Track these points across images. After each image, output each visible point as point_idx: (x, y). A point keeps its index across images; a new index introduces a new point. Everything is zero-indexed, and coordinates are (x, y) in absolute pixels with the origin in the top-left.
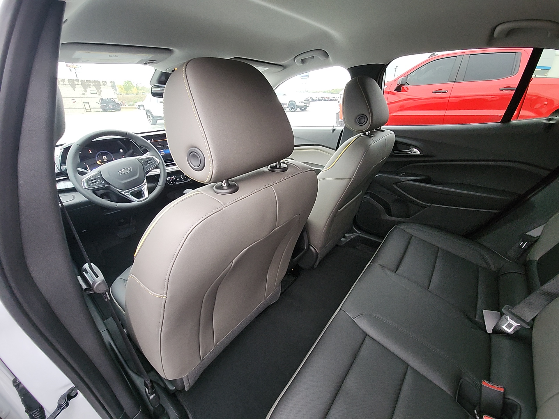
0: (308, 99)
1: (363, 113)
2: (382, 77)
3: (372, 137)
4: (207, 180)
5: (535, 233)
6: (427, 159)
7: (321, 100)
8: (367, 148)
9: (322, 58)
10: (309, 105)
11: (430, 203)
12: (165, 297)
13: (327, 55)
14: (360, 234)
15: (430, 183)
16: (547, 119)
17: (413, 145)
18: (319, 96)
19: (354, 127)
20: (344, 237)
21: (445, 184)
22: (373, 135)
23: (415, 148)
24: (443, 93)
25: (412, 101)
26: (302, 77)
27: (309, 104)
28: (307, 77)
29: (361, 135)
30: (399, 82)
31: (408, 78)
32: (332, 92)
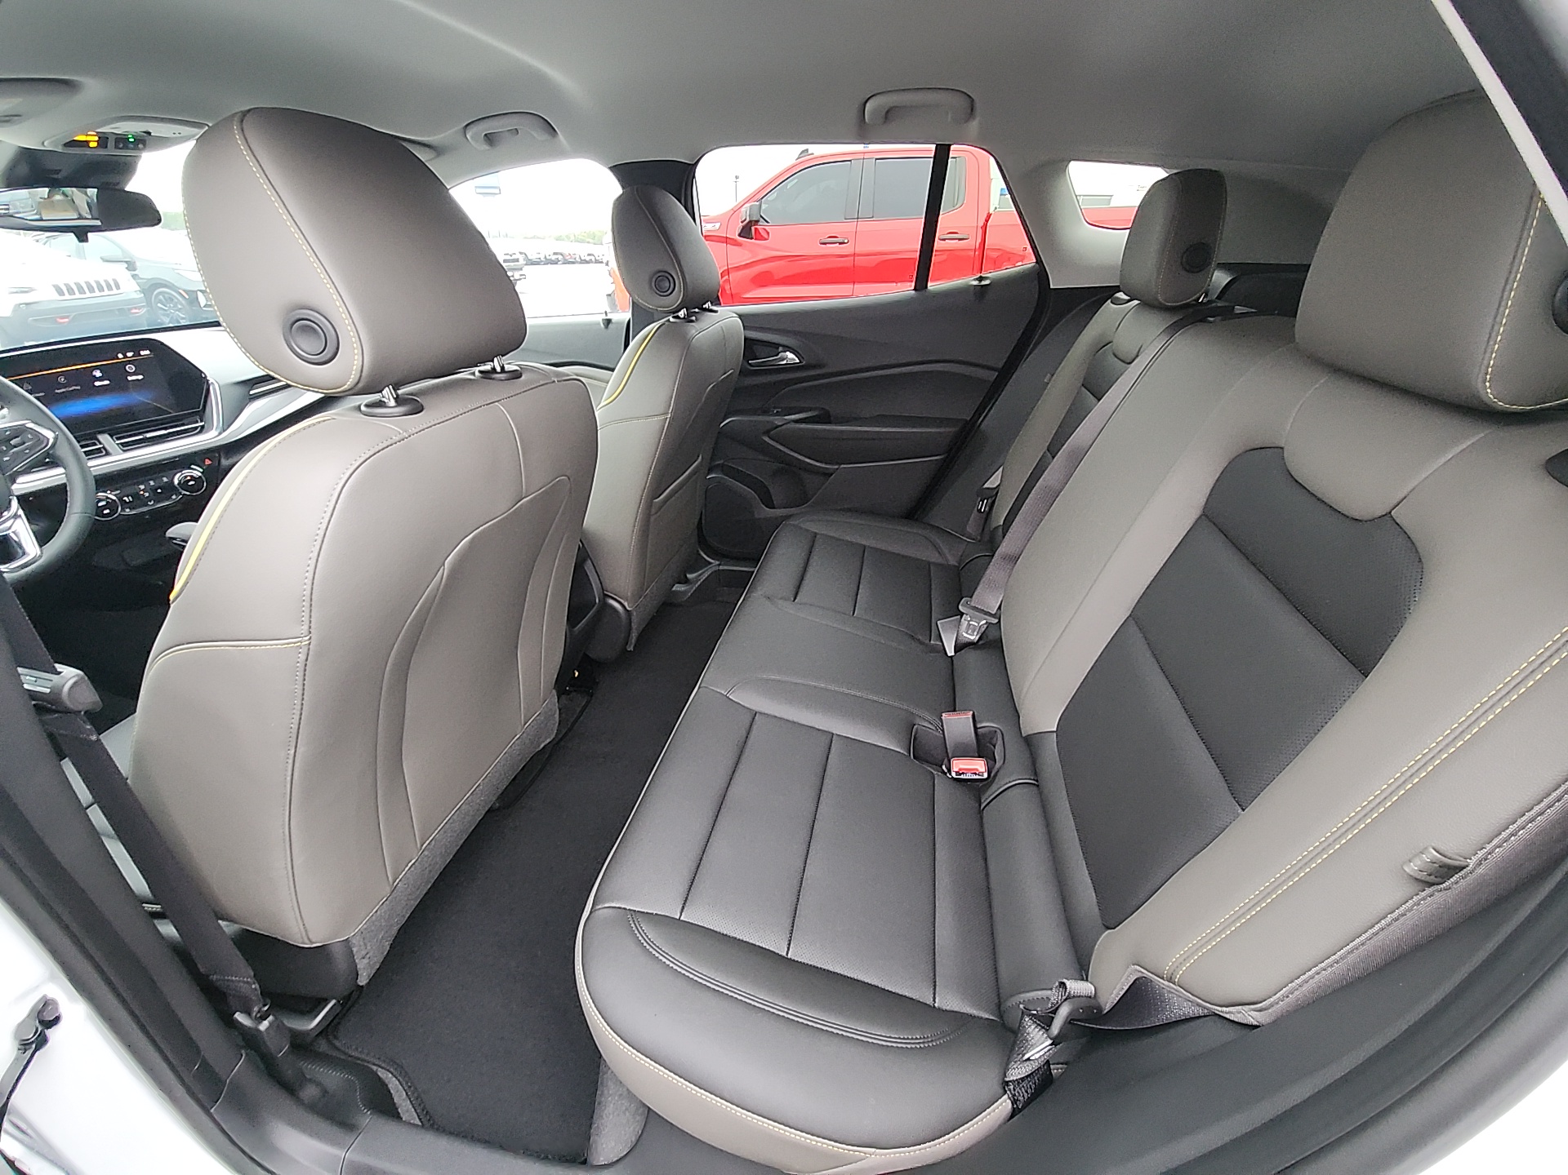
0: (514, 257)
1: (661, 268)
2: (689, 193)
3: (692, 321)
4: (349, 383)
5: (992, 483)
6: (812, 373)
7: (555, 262)
8: (686, 344)
9: (541, 136)
10: (521, 275)
11: (837, 463)
12: (307, 642)
13: (552, 130)
14: (719, 565)
15: (829, 422)
16: (977, 279)
17: (783, 346)
18: (546, 250)
19: (653, 302)
20: (686, 581)
21: (856, 419)
22: (694, 318)
23: (791, 352)
24: (840, 243)
25: (782, 262)
26: (479, 190)
27: (521, 272)
28: (497, 191)
29: (669, 320)
30: (745, 214)
31: (763, 207)
32: (583, 238)
